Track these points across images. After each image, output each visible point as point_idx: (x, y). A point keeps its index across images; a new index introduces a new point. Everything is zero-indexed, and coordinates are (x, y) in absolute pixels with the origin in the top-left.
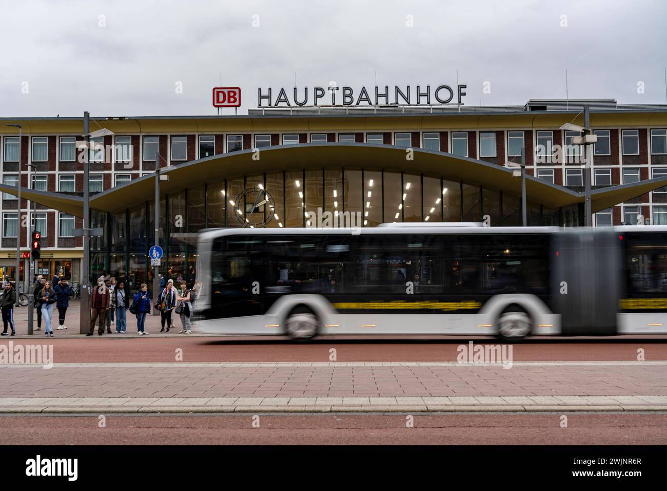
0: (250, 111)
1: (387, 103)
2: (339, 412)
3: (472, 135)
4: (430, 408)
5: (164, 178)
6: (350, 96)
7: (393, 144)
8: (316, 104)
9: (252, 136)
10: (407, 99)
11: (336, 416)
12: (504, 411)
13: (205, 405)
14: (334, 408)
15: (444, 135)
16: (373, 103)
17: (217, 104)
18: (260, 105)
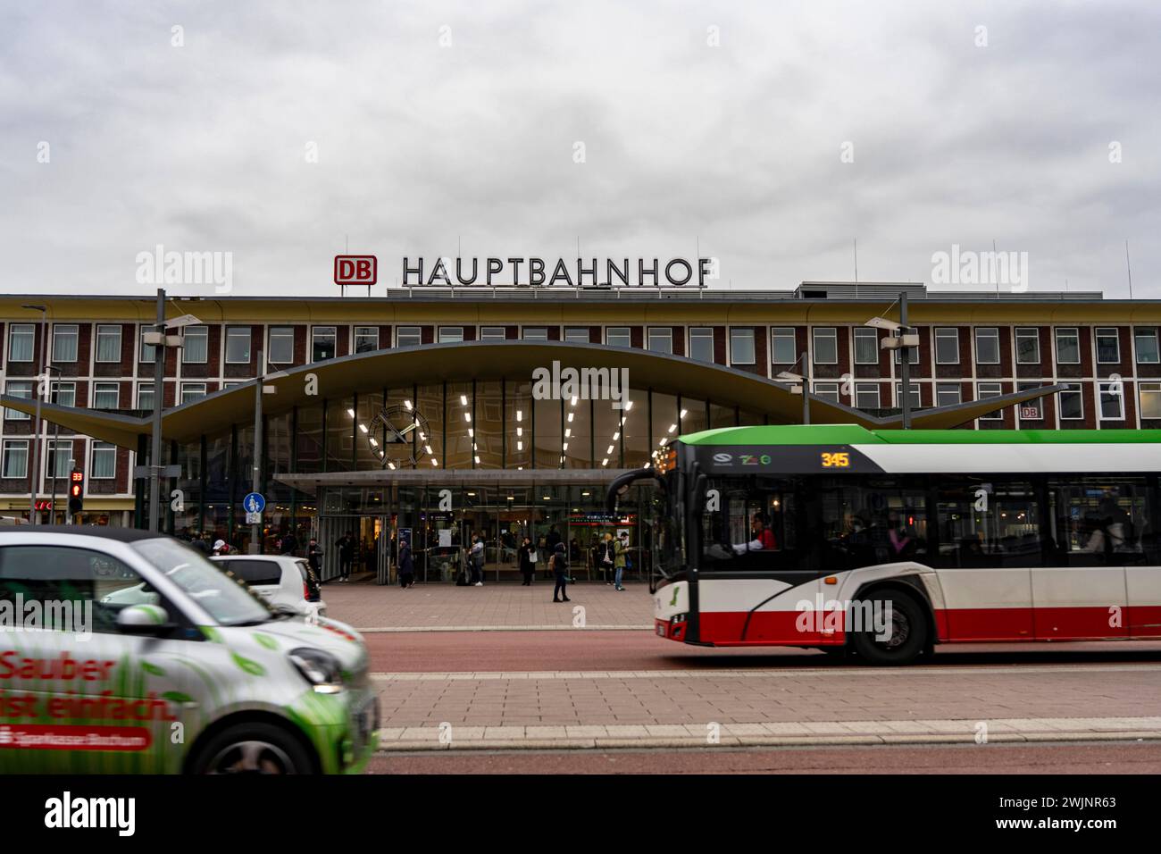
0: (389, 291)
1: (595, 284)
2: (609, 747)
3: (719, 333)
4: (745, 740)
5: (269, 389)
6: (540, 272)
7: (603, 343)
8: (489, 283)
9: (393, 329)
10: (625, 278)
11: (607, 754)
12: (853, 744)
13: (399, 740)
14: (600, 743)
15: (678, 332)
16: (575, 282)
17: (341, 280)
18: (405, 283)
